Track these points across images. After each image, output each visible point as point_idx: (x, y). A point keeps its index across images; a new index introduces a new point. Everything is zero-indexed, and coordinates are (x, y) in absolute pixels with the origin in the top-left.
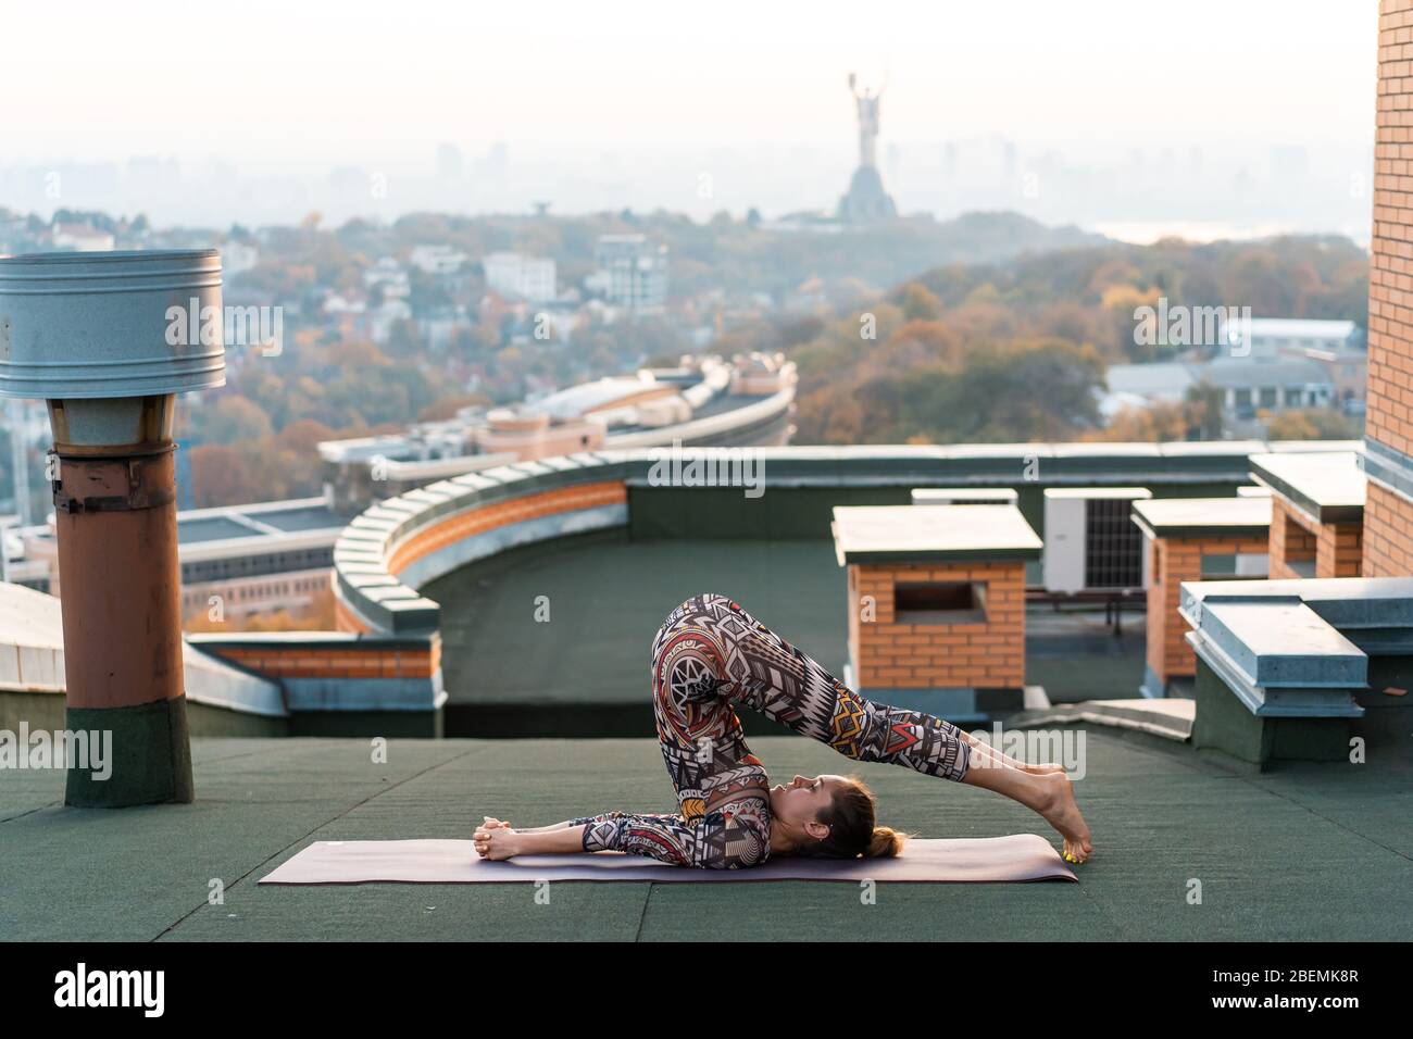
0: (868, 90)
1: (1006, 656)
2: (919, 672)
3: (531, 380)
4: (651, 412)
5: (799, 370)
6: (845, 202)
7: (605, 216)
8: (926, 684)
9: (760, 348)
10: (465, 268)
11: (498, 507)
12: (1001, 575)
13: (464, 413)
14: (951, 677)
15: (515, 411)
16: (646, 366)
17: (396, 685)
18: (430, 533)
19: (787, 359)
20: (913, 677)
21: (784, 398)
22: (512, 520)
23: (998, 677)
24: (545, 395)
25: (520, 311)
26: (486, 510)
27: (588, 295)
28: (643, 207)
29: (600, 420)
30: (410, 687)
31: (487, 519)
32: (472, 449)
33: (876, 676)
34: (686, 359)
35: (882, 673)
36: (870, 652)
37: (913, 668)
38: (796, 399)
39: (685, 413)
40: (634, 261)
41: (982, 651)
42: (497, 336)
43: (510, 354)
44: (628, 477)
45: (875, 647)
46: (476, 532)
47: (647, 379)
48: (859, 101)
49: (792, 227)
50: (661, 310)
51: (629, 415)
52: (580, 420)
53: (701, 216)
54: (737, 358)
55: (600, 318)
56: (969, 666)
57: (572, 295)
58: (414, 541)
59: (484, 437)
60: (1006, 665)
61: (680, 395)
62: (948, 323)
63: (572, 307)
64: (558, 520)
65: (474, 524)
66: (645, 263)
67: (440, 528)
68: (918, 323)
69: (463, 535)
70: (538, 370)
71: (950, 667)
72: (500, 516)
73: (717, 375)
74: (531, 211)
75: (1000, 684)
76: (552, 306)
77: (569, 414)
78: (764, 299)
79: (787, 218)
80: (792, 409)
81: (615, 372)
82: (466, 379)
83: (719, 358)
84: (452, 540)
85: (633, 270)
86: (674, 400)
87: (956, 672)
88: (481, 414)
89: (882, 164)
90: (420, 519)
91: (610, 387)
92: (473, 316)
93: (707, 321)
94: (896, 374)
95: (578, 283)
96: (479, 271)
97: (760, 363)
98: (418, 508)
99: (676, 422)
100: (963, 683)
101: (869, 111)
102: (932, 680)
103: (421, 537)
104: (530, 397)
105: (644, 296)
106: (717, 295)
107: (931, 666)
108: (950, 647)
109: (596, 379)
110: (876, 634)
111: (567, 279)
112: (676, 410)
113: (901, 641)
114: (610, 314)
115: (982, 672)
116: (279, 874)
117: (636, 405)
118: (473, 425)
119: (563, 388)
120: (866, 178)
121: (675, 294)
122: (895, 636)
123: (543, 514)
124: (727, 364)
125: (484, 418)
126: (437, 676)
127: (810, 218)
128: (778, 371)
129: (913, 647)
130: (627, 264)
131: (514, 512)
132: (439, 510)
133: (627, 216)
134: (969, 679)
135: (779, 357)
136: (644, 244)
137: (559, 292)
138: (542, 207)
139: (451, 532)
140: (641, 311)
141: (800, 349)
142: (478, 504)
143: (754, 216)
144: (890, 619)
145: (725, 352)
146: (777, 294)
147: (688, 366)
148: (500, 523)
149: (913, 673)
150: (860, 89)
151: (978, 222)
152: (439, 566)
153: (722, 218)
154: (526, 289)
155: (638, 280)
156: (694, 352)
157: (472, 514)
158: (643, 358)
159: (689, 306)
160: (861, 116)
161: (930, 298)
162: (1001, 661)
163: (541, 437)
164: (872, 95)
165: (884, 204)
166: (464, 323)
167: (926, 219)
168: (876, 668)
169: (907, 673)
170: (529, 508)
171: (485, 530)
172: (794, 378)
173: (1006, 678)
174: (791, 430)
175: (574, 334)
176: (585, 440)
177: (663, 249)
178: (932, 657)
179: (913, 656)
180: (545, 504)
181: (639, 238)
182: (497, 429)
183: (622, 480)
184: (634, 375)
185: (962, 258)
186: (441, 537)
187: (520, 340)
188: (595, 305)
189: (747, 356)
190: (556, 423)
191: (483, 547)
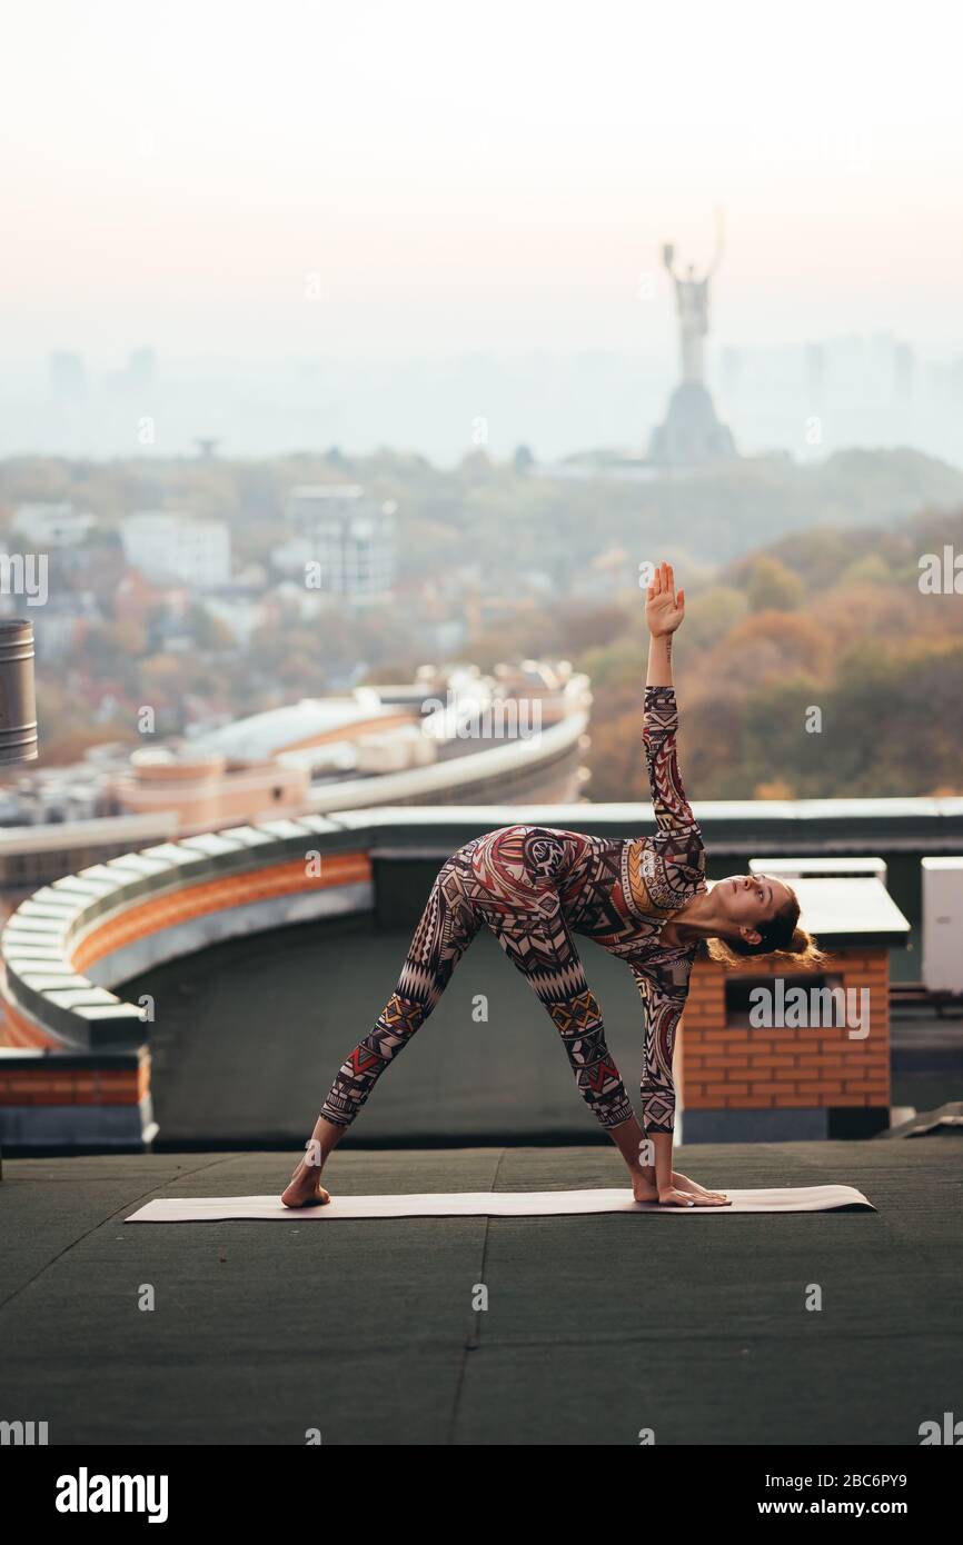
0: (691, 268)
1: (867, 1068)
2: (759, 1089)
3: (194, 703)
4: (376, 750)
5: (595, 687)
6: (660, 437)
7: (301, 459)
8: (767, 1103)
9: (535, 654)
10: (93, 537)
11: (203, 888)
12: (859, 965)
13: (97, 754)
14: (797, 1094)
15: (174, 751)
16: (366, 682)
17: (94, 1114)
18: (118, 922)
19: (576, 670)
20: (750, 1094)
21: (573, 728)
22: (222, 906)
23: (856, 1094)
24: (217, 727)
25: (176, 600)
26: (188, 892)
27: (277, 576)
28: (358, 445)
29: (299, 763)
30: (113, 1117)
31: (189, 904)
32: (110, 807)
33: (704, 1094)
34: (426, 672)
35: (711, 1090)
36: (696, 1063)
37: (750, 1083)
38: (590, 730)
39: (426, 752)
40: (346, 525)
41: (837, 1061)
42: (141, 638)
43: (162, 665)
44: (374, 846)
45: (703, 1057)
46: (174, 922)
47: (368, 701)
48: (678, 284)
49: (581, 472)
50: (387, 598)
51: (343, 756)
52: (269, 765)
53: (445, 455)
54: (502, 670)
55: (297, 609)
56: (820, 1080)
57: (254, 576)
58: (97, 934)
59: (126, 787)
60: (866, 1079)
61: (419, 726)
62: (813, 615)
63: (255, 594)
64: (282, 904)
65: (172, 910)
66: (362, 529)
67: (130, 916)
68: (770, 616)
69: (157, 926)
70: (204, 688)
71: (797, 1082)
72: (205, 900)
73: (472, 696)
74: (192, 451)
75: (860, 1102)
76: (227, 593)
77: (254, 755)
78: (540, 581)
79: (572, 460)
80: (585, 744)
81: (319, 691)
82: (96, 704)
83: (474, 669)
84: (144, 931)
85: (345, 539)
86: (408, 733)
87: (804, 1088)
88: (122, 756)
89: (714, 380)
90: (105, 904)
91: (312, 714)
92: (107, 608)
93: (456, 614)
94: (739, 692)
95: (265, 561)
96: (113, 541)
97: (537, 676)
98: (103, 890)
99: (413, 765)
100: (814, 1102)
101: (694, 300)
102: (774, 1098)
103: (106, 928)
104: (192, 729)
105: (362, 577)
106: (470, 575)
107: (773, 1081)
108: (797, 1057)
109: (291, 702)
110: (703, 1042)
111: (246, 553)
112: (412, 746)
113: (734, 1049)
114: (310, 606)
115: (837, 1088)
116: (134, 1217)
117: (353, 742)
118: (110, 772)
119: (242, 716)
120: (691, 398)
121: (408, 576)
122: (727, 1043)
123: (262, 897)
124: (488, 679)
125: (129, 762)
126: (145, 1101)
127: (607, 459)
128: (562, 687)
129: (750, 1057)
130: (335, 529)
131: (224, 894)
132: (129, 892)
133: (334, 456)
134: (821, 1096)
135: (565, 667)
136: (361, 499)
137: (235, 571)
138: (207, 446)
139: (144, 922)
140: (359, 598)
141: (594, 656)
142: (178, 885)
143: (524, 456)
144: (721, 1022)
145: (484, 660)
146: (560, 571)
147: (429, 681)
148: (206, 909)
149: (750, 1089)
150: (680, 268)
151: (858, 463)
152: (130, 966)
153: (476, 462)
154: (185, 570)
155: (352, 553)
156: (435, 660)
157: (171, 898)
158: (361, 670)
159: (430, 592)
160: (681, 307)
161: (787, 578)
162: (859, 1074)
163: (211, 790)
164: (699, 276)
165: (718, 438)
166: (94, 619)
167: (780, 459)
168: (704, 1084)
169: (743, 1089)
170: (243, 889)
171: (186, 918)
172: (587, 699)
173: (867, 1095)
174: (583, 775)
175: (258, 634)
176: (277, 793)
177: (389, 507)
178: (774, 1070)
179: (749, 1068)
180: (263, 884)
181: (353, 491)
182: (147, 777)
183: (365, 851)
184: (348, 695)
185: (835, 518)
186: (130, 928)
187: (178, 644)
188: (288, 590)
189: (515, 666)
190: (234, 769)
191: (184, 941)
